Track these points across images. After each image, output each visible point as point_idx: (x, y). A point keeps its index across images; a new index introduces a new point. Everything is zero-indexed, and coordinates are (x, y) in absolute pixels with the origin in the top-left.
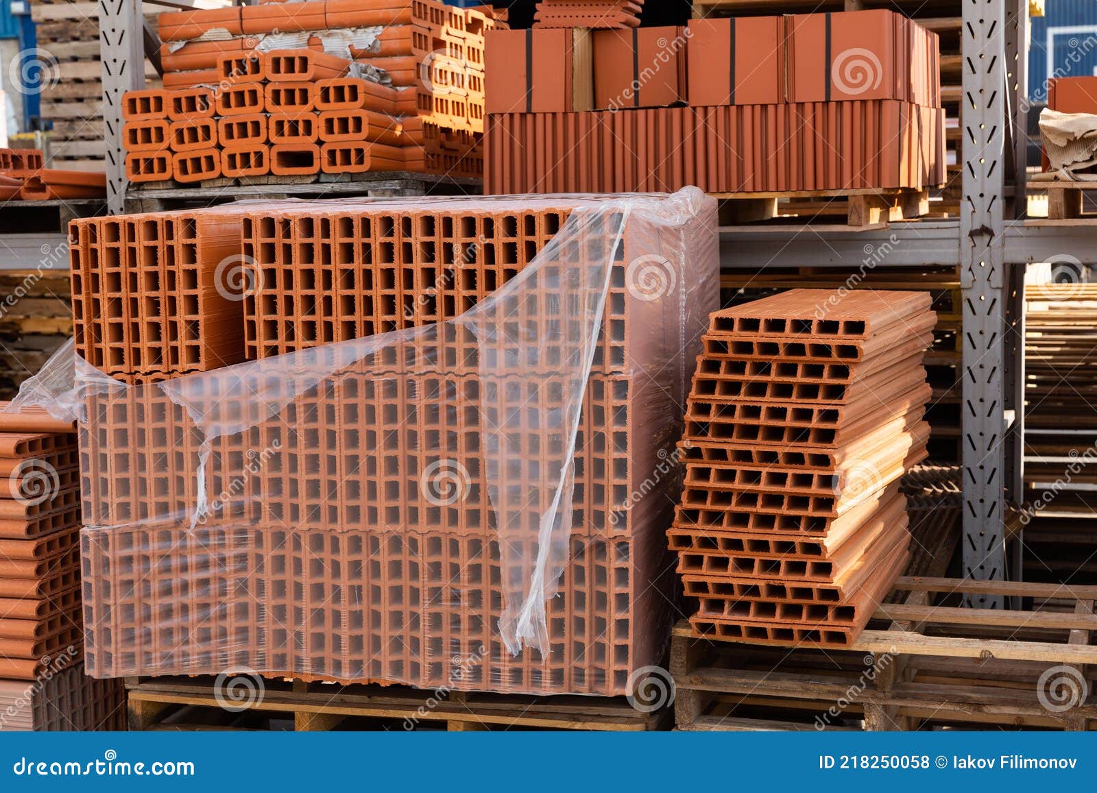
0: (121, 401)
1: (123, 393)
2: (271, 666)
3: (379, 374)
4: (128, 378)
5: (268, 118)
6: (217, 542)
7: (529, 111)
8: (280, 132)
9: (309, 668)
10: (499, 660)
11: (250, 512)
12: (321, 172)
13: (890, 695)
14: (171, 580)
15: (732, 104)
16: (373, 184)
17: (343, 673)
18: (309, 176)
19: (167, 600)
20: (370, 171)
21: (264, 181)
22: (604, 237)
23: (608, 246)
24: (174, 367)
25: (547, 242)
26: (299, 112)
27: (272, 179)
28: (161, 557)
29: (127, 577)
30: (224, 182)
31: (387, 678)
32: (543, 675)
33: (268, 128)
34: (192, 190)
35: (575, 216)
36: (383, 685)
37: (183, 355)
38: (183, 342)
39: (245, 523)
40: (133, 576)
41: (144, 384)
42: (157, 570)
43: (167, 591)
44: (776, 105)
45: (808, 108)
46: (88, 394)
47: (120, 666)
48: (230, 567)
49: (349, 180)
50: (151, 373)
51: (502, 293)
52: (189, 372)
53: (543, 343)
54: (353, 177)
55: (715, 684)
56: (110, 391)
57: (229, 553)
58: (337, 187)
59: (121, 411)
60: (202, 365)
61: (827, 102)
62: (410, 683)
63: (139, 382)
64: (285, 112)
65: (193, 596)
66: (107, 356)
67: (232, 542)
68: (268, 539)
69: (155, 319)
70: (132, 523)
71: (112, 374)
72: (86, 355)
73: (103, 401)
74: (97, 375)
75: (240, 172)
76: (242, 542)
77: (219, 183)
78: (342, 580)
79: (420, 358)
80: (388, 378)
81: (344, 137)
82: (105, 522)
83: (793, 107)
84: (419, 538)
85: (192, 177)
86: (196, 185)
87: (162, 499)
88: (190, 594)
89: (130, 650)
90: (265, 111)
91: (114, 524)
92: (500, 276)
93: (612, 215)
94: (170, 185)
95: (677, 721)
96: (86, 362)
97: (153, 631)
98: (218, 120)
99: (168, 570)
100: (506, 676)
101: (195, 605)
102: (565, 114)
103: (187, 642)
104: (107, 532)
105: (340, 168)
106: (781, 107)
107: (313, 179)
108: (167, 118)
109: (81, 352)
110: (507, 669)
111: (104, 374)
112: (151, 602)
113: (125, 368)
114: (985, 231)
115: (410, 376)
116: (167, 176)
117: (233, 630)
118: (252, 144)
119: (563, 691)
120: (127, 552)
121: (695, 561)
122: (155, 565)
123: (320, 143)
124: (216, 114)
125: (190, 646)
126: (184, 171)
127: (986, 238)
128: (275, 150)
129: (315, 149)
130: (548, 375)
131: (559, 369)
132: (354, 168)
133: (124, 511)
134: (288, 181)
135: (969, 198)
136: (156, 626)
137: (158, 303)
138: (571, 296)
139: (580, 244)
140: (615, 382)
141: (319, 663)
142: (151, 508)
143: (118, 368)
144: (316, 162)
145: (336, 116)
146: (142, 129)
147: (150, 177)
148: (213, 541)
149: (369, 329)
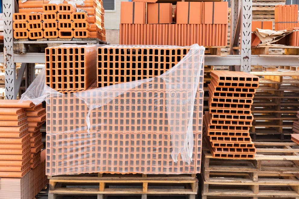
0: (61, 98)
1: (61, 96)
2: (102, 170)
3: (136, 91)
4: (62, 92)
5: (58, 22)
6: (86, 137)
7: (133, 23)
8: (62, 26)
9: (113, 170)
10: (166, 166)
11: (97, 129)
12: (73, 37)
13: (260, 170)
14: (73, 148)
15: (188, 24)
16: (88, 41)
17: (123, 171)
18: (70, 38)
19: (71, 153)
20: (88, 38)
21: (56, 39)
22: (199, 55)
23: (200, 58)
24: (77, 89)
25: (184, 57)
26: (67, 21)
27: (59, 39)
28: (70, 142)
29: (60, 147)
30: (44, 39)
31: (135, 172)
32: (178, 169)
33: (58, 25)
34: (34, 41)
35: (192, 50)
36: (134, 174)
37: (80, 85)
38: (80, 82)
39: (96, 132)
40: (62, 147)
41: (68, 94)
42: (69, 145)
43: (72, 151)
44: (199, 24)
45: (208, 26)
46: (51, 96)
47: (57, 172)
48: (91, 144)
49: (81, 40)
50: (70, 90)
51: (171, 70)
52: (81, 90)
53: (182, 83)
54: (83, 39)
55: (217, 169)
56: (58, 96)
57: (91, 140)
58: (78, 42)
59: (60, 101)
60: (85, 88)
61: (212, 24)
62: (141, 173)
63: (66, 93)
64: (63, 21)
65: (80, 152)
66: (57, 86)
67: (92, 137)
68: (102, 136)
69: (71, 76)
70: (62, 133)
71: (58, 91)
72: (50, 85)
73: (55, 98)
74: (53, 91)
75: (49, 37)
76: (94, 137)
77: (42, 40)
78: (124, 146)
79: (148, 87)
80: (139, 92)
81: (80, 28)
82: (54, 132)
83: (204, 25)
84: (146, 134)
85: (34, 38)
86: (36, 40)
87: (72, 125)
88: (79, 151)
89: (60, 168)
90: (57, 20)
91: (57, 133)
92: (171, 65)
93: (201, 50)
94: (27, 40)
95: (205, 179)
96: (50, 87)
97: (67, 162)
98: (42, 22)
99: (72, 145)
100: (168, 170)
101: (80, 155)
102: (143, 24)
103: (77, 165)
104: (55, 135)
105: (79, 37)
106: (201, 25)
107: (71, 39)
108: (27, 21)
109: (49, 85)
110: (168, 168)
111: (56, 91)
112: (67, 154)
113: (61, 89)
114: (247, 57)
115: (145, 91)
116: (27, 37)
117: (91, 161)
118: (53, 29)
119: (182, 173)
120: (60, 140)
121: (214, 138)
122: (69, 144)
123: (73, 30)
124: (42, 21)
125: (79, 166)
126: (32, 36)
127: (247, 59)
128: (60, 31)
129: (72, 31)
130: (183, 91)
131: (186, 90)
132: (83, 37)
133: (60, 129)
134: (64, 40)
135: (243, 49)
136: (68, 161)
137: (72, 71)
138: (190, 71)
139: (192, 57)
140: (200, 93)
141: (115, 169)
142: (69, 128)
143: (59, 89)
144: (72, 35)
145: (78, 23)
146: (19, 24)
147: (21, 37)
148: (85, 137)
149: (134, 79)
